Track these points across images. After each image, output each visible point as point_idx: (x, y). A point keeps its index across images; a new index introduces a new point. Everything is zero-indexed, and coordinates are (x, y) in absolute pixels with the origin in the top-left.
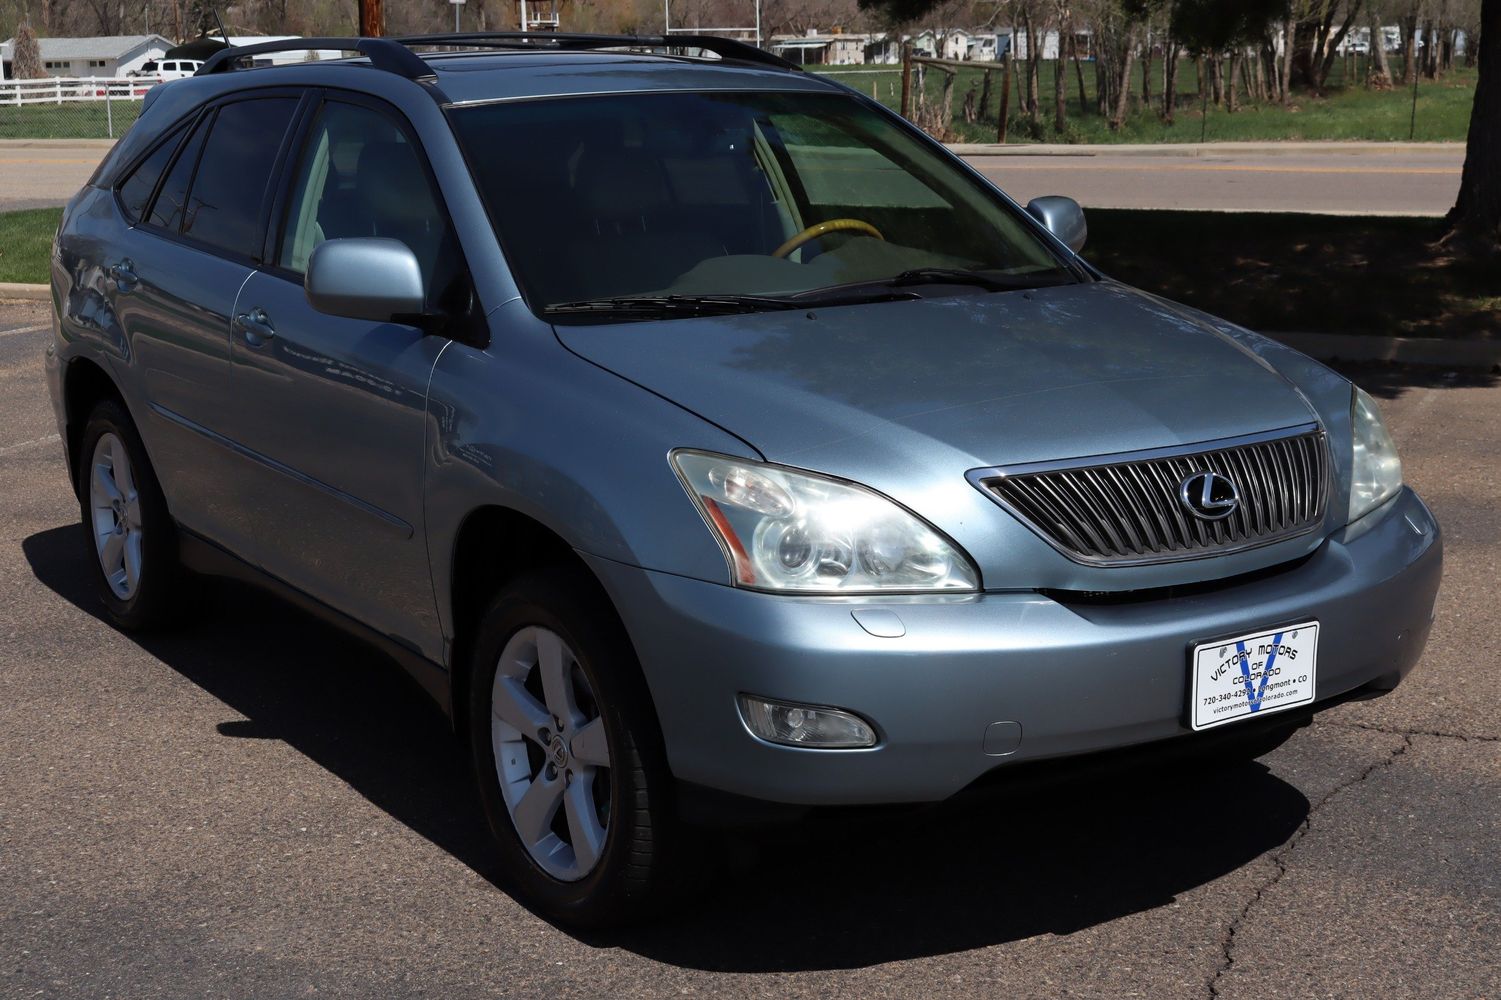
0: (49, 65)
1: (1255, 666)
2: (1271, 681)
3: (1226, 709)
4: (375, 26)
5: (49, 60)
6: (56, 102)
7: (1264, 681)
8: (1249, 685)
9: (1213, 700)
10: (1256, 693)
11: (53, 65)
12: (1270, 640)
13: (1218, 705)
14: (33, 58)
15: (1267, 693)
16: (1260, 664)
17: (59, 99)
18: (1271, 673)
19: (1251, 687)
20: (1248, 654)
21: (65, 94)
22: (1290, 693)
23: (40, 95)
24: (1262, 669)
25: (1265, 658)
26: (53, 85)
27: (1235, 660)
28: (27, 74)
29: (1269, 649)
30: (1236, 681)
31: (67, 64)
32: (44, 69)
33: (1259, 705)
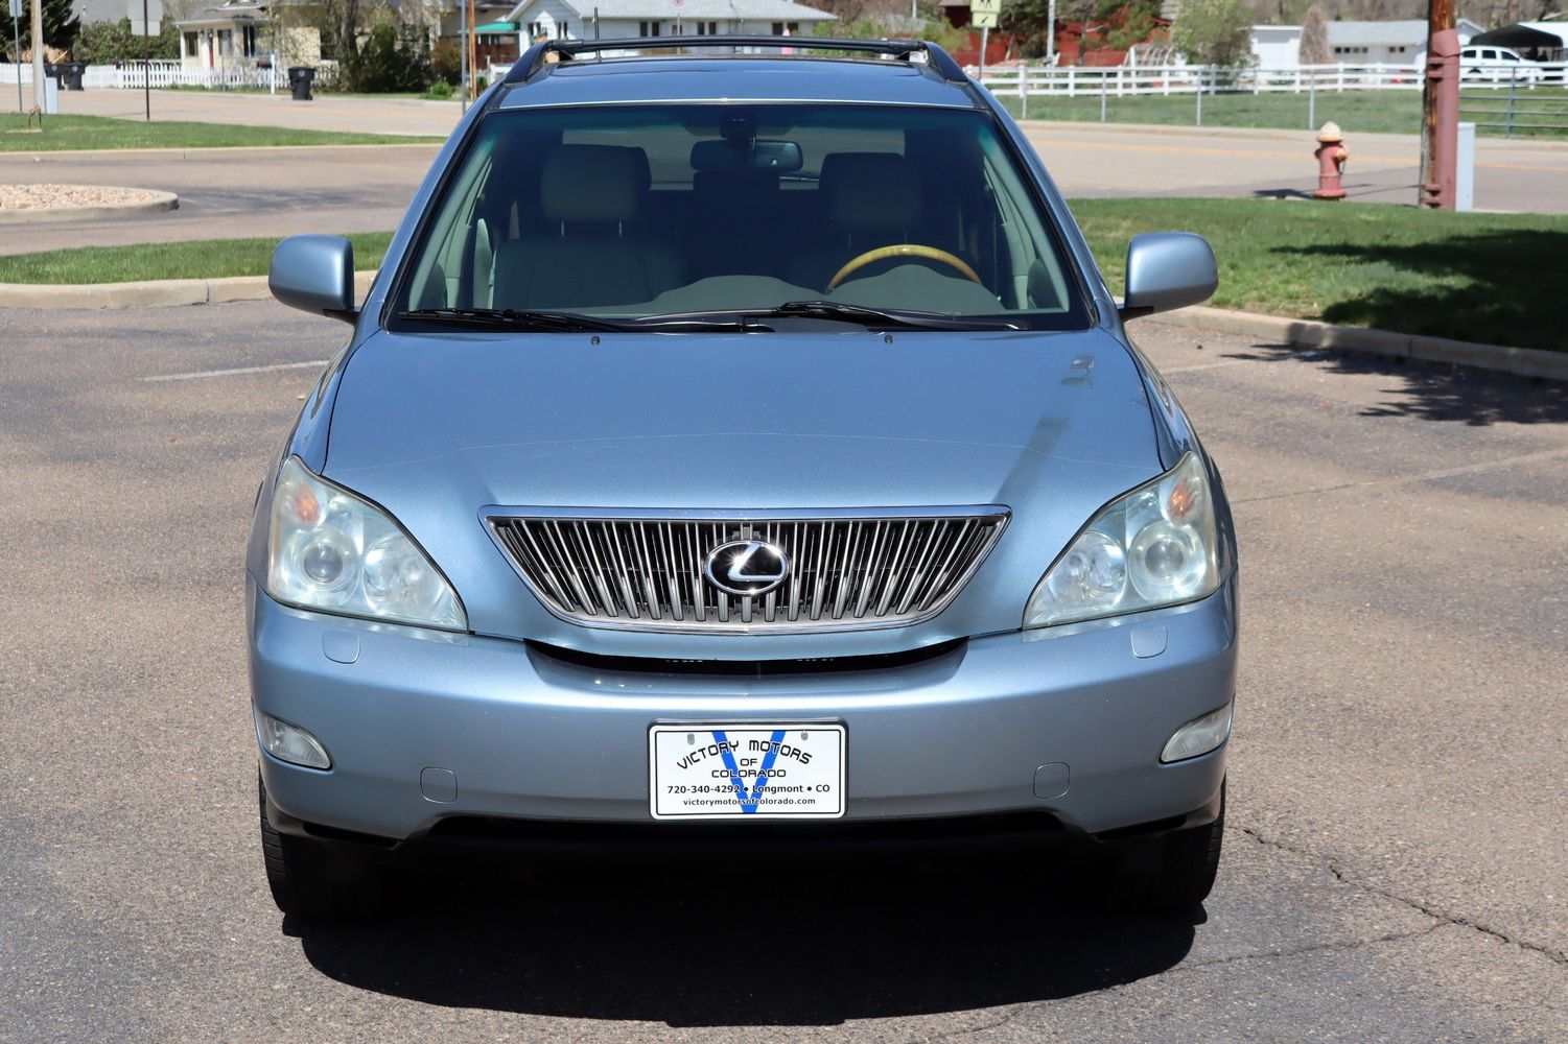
0: (1338, 50)
1: (745, 762)
2: (771, 782)
3: (703, 803)
4: (1444, 15)
5: (1339, 46)
6: (1336, 90)
7: (761, 782)
8: (737, 782)
9: (683, 789)
10: (749, 793)
11: (1343, 50)
12: (768, 736)
13: (688, 795)
14: (1319, 43)
15: (766, 795)
16: (752, 761)
17: (1340, 86)
18: (772, 773)
19: (742, 785)
20: (734, 747)
21: (1348, 81)
22: (805, 802)
23: (1321, 82)
24: (757, 767)
25: (760, 756)
26: (1335, 71)
27: (713, 750)
28: (1311, 58)
29: (765, 746)
30: (715, 774)
31: (1365, 50)
32: (1330, 54)
33: (756, 807)
